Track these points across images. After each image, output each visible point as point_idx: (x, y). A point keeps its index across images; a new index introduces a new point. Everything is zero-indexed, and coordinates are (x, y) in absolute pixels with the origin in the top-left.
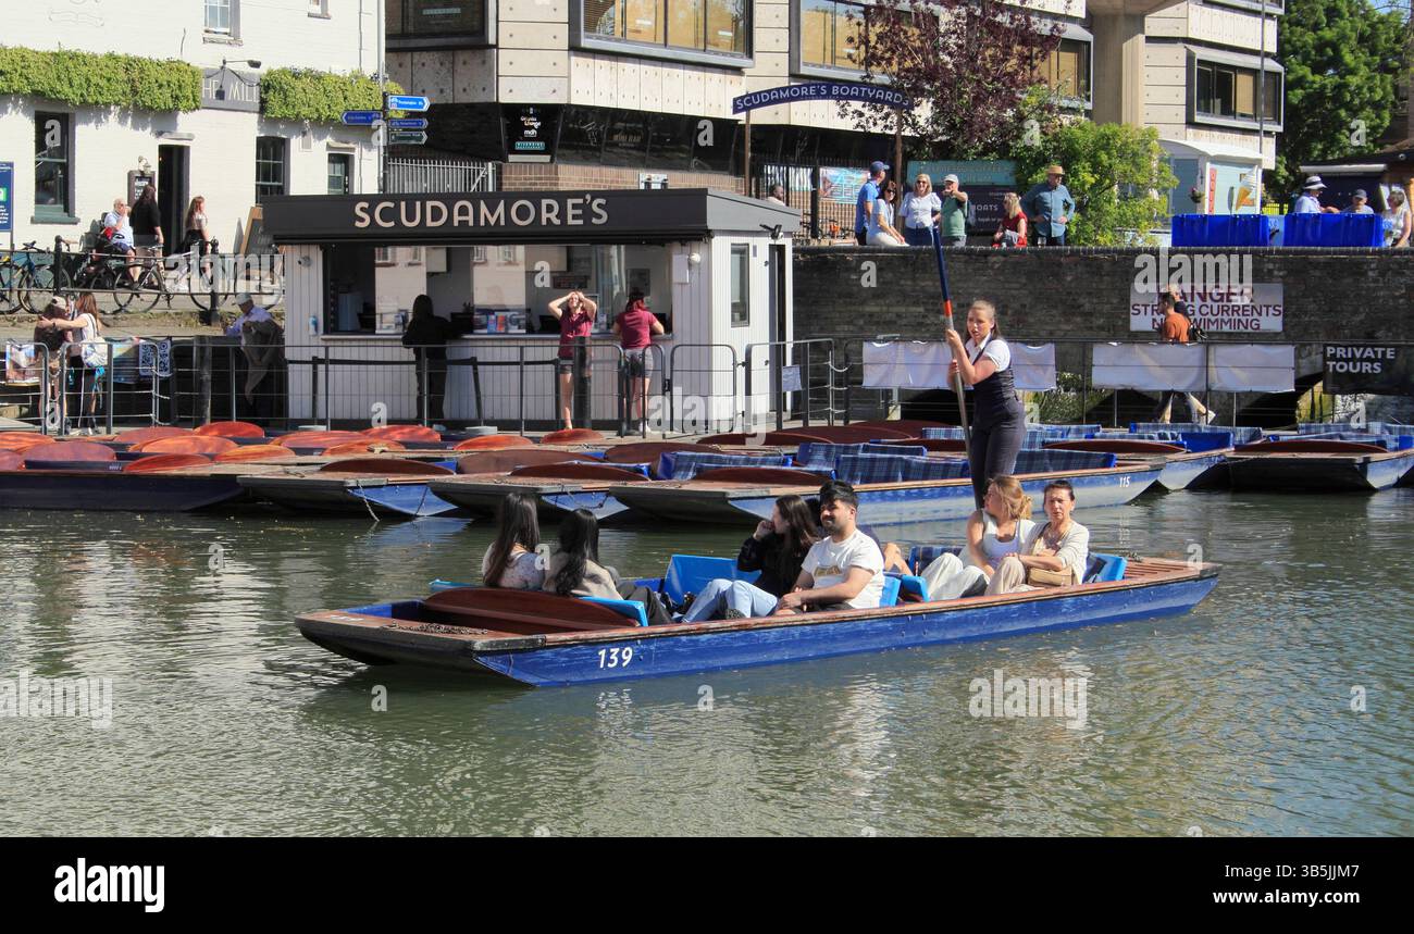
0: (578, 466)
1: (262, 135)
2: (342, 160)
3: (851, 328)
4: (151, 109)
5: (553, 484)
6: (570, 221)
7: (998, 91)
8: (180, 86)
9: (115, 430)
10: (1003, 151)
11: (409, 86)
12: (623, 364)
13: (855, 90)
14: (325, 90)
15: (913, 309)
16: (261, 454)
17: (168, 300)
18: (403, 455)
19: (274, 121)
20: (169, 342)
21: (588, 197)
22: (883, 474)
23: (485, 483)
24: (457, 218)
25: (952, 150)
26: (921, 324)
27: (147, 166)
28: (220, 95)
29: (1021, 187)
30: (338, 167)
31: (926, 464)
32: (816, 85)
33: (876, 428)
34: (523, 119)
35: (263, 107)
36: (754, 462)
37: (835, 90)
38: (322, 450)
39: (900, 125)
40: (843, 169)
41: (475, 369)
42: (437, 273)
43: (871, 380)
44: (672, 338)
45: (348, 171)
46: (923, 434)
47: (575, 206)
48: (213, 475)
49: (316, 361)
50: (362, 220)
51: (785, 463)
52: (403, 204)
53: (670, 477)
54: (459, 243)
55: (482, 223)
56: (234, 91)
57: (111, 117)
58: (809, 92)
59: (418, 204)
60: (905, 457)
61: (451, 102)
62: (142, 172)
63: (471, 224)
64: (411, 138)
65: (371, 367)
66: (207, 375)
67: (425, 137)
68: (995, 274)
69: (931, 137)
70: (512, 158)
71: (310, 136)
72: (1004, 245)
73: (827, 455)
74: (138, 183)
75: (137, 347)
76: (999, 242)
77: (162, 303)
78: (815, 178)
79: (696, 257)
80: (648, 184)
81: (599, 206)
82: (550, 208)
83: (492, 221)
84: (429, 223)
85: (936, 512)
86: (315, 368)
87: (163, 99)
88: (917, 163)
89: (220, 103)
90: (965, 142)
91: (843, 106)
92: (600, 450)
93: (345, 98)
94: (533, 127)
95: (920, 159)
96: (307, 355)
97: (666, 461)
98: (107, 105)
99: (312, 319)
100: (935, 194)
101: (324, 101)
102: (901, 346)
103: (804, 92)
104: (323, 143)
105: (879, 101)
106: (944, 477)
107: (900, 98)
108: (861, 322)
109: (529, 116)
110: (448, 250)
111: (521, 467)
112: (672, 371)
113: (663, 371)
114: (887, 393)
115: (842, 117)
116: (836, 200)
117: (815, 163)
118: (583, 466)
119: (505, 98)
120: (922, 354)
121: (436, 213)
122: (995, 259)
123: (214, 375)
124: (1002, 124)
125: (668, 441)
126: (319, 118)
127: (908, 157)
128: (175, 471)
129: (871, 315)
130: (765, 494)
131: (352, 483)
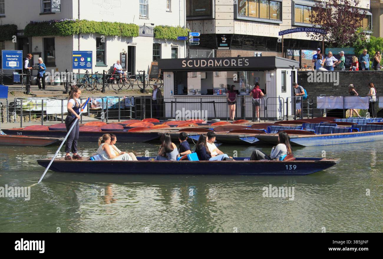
0: (248, 130)
1: (154, 43)
2: (175, 49)
3: (313, 92)
4: (126, 36)
5: (242, 135)
6: (239, 65)
7: (350, 29)
8: (133, 30)
9: (121, 120)
10: (351, 45)
11: (192, 30)
12: (254, 103)
13: (311, 29)
14: (171, 31)
15: (329, 87)
16: (161, 127)
17: (132, 86)
18: (198, 127)
19: (158, 39)
20: (133, 98)
21: (244, 59)
22: (327, 132)
23: (224, 134)
24: (209, 65)
25: (338, 45)
26: (331, 91)
27: (125, 51)
28: (144, 32)
29: (357, 55)
30: (174, 51)
31: (339, 129)
32: (301, 28)
33: (320, 119)
34: (222, 38)
35: (155, 36)
36: (293, 128)
37: (306, 29)
38: (177, 126)
39: (323, 39)
40: (308, 50)
41: (214, 104)
42: (203, 79)
43: (319, 106)
44: (266, 96)
45: (176, 52)
46: (334, 120)
47: (240, 61)
48: (151, 132)
49: (172, 102)
50: (184, 65)
51: (301, 129)
52: (195, 61)
53: (270, 133)
54: (209, 71)
55: (216, 66)
56: (147, 31)
57: (116, 39)
58: (299, 30)
59: (199, 61)
60: (333, 127)
61: (203, 34)
62: (124, 53)
63: (213, 66)
64: (196, 43)
65: (186, 104)
66: (144, 106)
67: (199, 43)
68: (351, 78)
69: (332, 42)
70: (219, 48)
71: (167, 43)
72: (353, 70)
73: (310, 126)
74: (122, 56)
75: (125, 99)
76: (351, 69)
77: (131, 87)
78: (300, 53)
79: (272, 74)
80: (257, 55)
81: (247, 61)
82: (234, 62)
83: (218, 65)
84: (202, 66)
85: (342, 141)
86: (172, 104)
87: (129, 34)
88: (328, 48)
89: (144, 35)
90: (341, 43)
91: (308, 34)
92: (249, 125)
93: (176, 33)
94: (224, 40)
95: (329, 48)
96: (170, 101)
97: (269, 128)
98: (115, 36)
99: (171, 91)
100: (333, 57)
101: (170, 33)
102: (327, 97)
103: (298, 30)
104: (170, 45)
105: (318, 32)
106: (344, 132)
107: (323, 31)
108: (315, 91)
109: (223, 37)
110: (206, 73)
111: (232, 130)
112: (267, 104)
113: (264, 104)
114: (323, 110)
115: (308, 36)
116: (306, 58)
117: (300, 49)
118: (249, 130)
119: (217, 32)
120: (332, 100)
121: (204, 63)
122: (351, 74)
123: (146, 106)
124: (351, 38)
125: (266, 123)
126: (169, 38)
127: (325, 47)
128: (141, 132)
129: (318, 89)
130: (297, 137)
131: (189, 134)
